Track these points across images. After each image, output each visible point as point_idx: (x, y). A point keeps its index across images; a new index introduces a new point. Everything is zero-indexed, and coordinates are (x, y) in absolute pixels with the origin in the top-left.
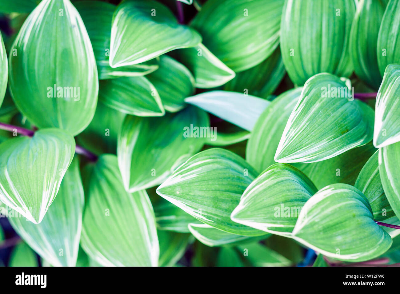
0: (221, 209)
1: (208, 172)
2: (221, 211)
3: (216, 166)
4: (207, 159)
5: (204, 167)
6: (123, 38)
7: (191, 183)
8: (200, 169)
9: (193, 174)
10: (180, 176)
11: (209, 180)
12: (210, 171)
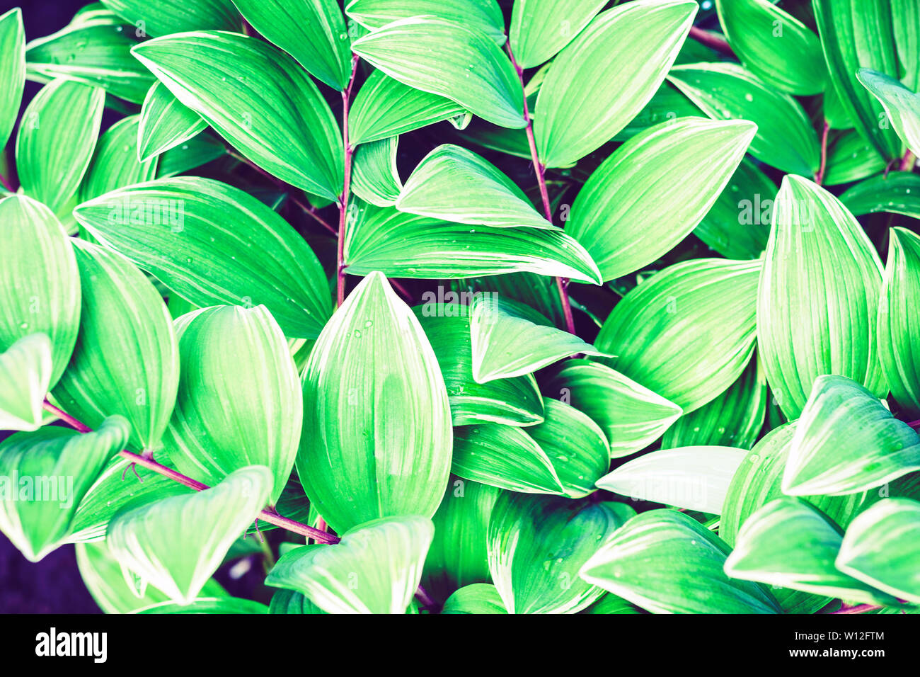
0: (696, 599)
1: (664, 542)
2: (697, 603)
3: (677, 534)
4: (659, 522)
5: (655, 533)
6: (492, 339)
7: (637, 558)
8: (648, 537)
9: (638, 544)
10: (617, 548)
11: (667, 555)
12: (668, 541)
